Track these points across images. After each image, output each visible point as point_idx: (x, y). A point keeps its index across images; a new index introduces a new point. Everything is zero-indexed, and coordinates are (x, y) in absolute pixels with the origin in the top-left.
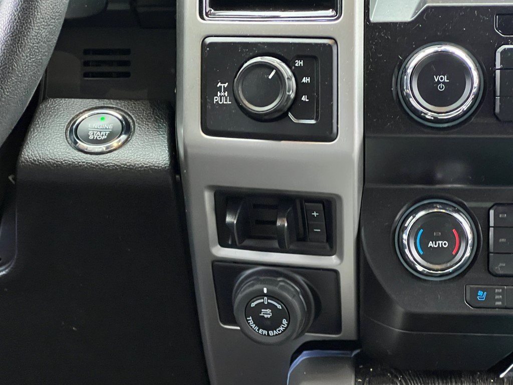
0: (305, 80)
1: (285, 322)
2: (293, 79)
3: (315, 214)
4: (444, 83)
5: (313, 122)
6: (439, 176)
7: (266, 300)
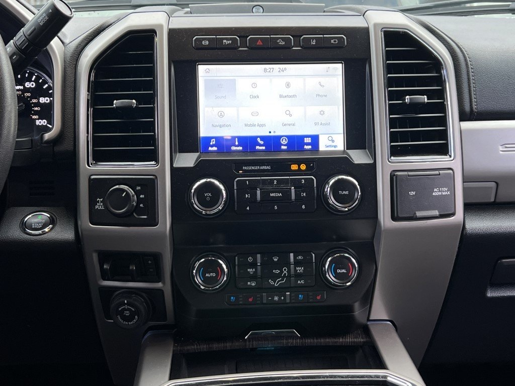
0: (142, 196)
1: (136, 317)
2: (135, 196)
3: (150, 262)
4: (209, 196)
5: (145, 217)
6: (211, 240)
7: (126, 307)
